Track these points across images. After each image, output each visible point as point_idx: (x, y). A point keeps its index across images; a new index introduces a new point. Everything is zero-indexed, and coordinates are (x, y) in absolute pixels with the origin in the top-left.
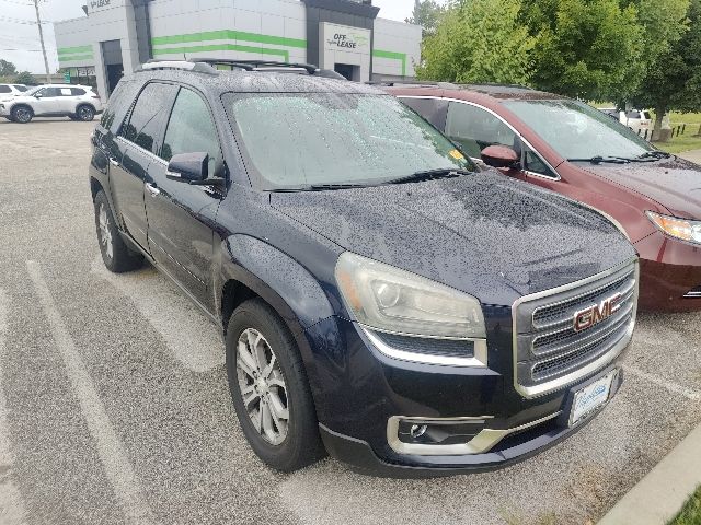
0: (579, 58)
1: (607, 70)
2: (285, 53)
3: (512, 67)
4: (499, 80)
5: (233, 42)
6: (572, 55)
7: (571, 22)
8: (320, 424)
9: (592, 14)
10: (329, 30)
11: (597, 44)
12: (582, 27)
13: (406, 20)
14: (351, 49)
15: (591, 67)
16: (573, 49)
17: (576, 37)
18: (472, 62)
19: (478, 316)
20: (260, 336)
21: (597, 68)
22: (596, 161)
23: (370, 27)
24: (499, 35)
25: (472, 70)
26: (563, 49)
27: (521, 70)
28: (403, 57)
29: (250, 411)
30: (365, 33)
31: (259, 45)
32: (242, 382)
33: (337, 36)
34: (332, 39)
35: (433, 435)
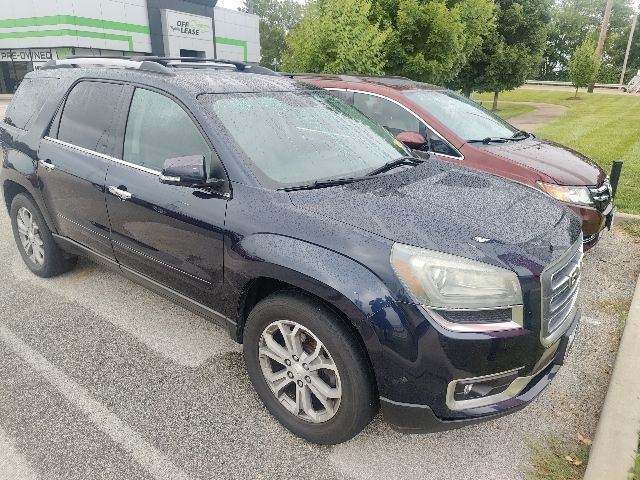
0: (416, 50)
1: (440, 60)
2: (129, 39)
3: (369, 58)
4: (360, 70)
5: (73, 27)
6: (411, 47)
7: (410, 20)
8: (381, 398)
9: (424, 13)
10: (172, 17)
11: (431, 38)
12: (418, 23)
13: (239, 9)
14: (195, 36)
15: (428, 58)
16: (411, 42)
17: (414, 32)
18: (336, 53)
19: (517, 287)
20: (298, 326)
21: (432, 58)
22: (487, 141)
23: (211, 15)
24: (356, 31)
25: (338, 61)
26: (404, 42)
27: (375, 60)
28: (244, 44)
29: (280, 395)
30: (207, 21)
31: (101, 30)
32: (267, 371)
33: (180, 23)
34: (175, 26)
35: (478, 390)
